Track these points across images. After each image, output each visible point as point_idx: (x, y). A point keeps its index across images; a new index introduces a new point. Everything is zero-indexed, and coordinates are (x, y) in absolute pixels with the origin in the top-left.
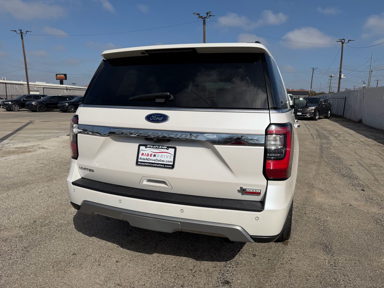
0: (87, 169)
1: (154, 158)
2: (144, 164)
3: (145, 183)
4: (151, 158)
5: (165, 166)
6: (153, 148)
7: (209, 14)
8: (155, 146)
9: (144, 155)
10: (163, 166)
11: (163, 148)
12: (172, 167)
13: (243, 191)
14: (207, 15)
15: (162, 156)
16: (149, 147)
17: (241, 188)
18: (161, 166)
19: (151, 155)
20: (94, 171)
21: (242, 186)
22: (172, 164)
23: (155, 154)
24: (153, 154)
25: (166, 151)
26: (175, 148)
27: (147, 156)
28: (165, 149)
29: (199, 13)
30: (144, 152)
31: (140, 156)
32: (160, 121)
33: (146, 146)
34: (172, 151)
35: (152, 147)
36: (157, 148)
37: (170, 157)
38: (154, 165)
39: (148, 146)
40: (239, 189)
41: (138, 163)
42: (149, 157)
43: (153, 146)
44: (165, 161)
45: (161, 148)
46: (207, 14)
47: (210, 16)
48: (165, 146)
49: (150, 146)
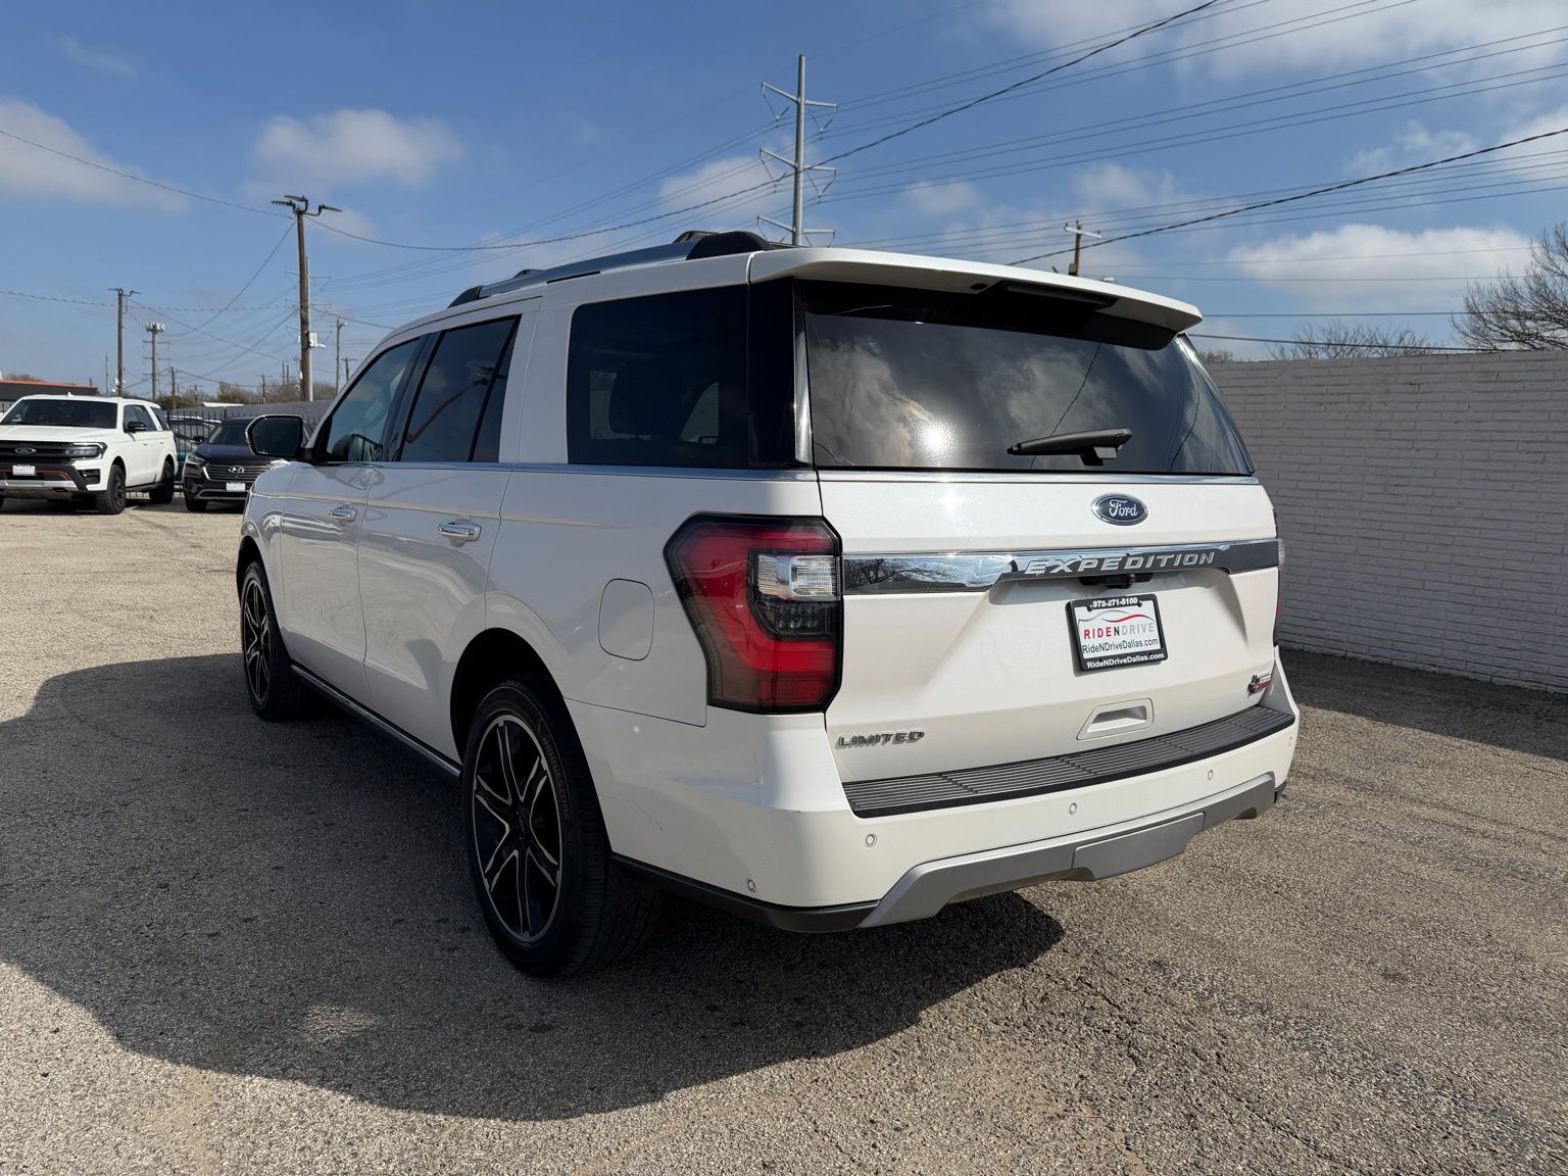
0: (887, 737)
1: (1117, 640)
2: (1101, 664)
3: (1091, 727)
4: (1109, 640)
5: (1150, 658)
6: (1107, 607)
8: (1111, 599)
9: (1091, 635)
10: (1146, 658)
11: (1130, 605)
13: (1254, 684)
15: (1132, 628)
16: (1097, 608)
17: (1253, 678)
18: (1142, 658)
19: (1107, 632)
20: (921, 735)
21: (1254, 674)
22: (1158, 647)
23: (1116, 625)
24: (1112, 625)
25: (1134, 610)
26: (1154, 599)
27: (1099, 636)
28: (1134, 604)
30: (1089, 626)
31: (1083, 642)
32: (1134, 517)
33: (1088, 604)
34: (1148, 605)
35: (1104, 604)
36: (1116, 606)
37: (1150, 627)
38: (1125, 661)
39: (1095, 604)
40: (1249, 680)
41: (1081, 666)
42: (1105, 639)
43: (1107, 600)
44: (1143, 643)
45: (1126, 605)
48: (1133, 597)
49: (1100, 602)
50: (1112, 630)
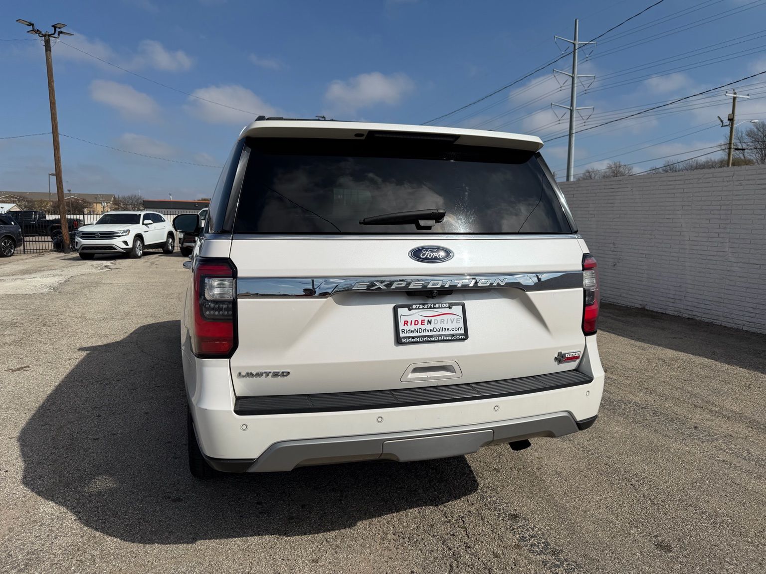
0: (267, 374)
1: (429, 327)
2: (413, 340)
3: (411, 376)
4: (423, 327)
5: (453, 339)
6: (423, 308)
7: (60, 28)
8: (427, 304)
9: (409, 324)
10: (450, 338)
11: (442, 308)
12: (466, 336)
13: (561, 358)
14: (55, 30)
15: (442, 321)
16: (416, 309)
17: (560, 354)
18: (447, 338)
19: (422, 322)
20: (288, 373)
21: (560, 351)
22: (463, 332)
23: (430, 319)
24: (427, 319)
25: (448, 311)
26: (463, 305)
27: (415, 325)
28: (445, 308)
30: (409, 319)
31: (401, 326)
32: (440, 259)
33: (410, 308)
34: (458, 310)
35: (421, 307)
36: (431, 308)
37: (457, 320)
38: (433, 339)
39: (414, 307)
40: (556, 355)
41: (399, 341)
42: (419, 326)
43: (424, 305)
44: (450, 329)
45: (439, 308)
46: (53, 28)
47: (61, 32)
48: (445, 303)
49: (418, 306)
50: (426, 322)
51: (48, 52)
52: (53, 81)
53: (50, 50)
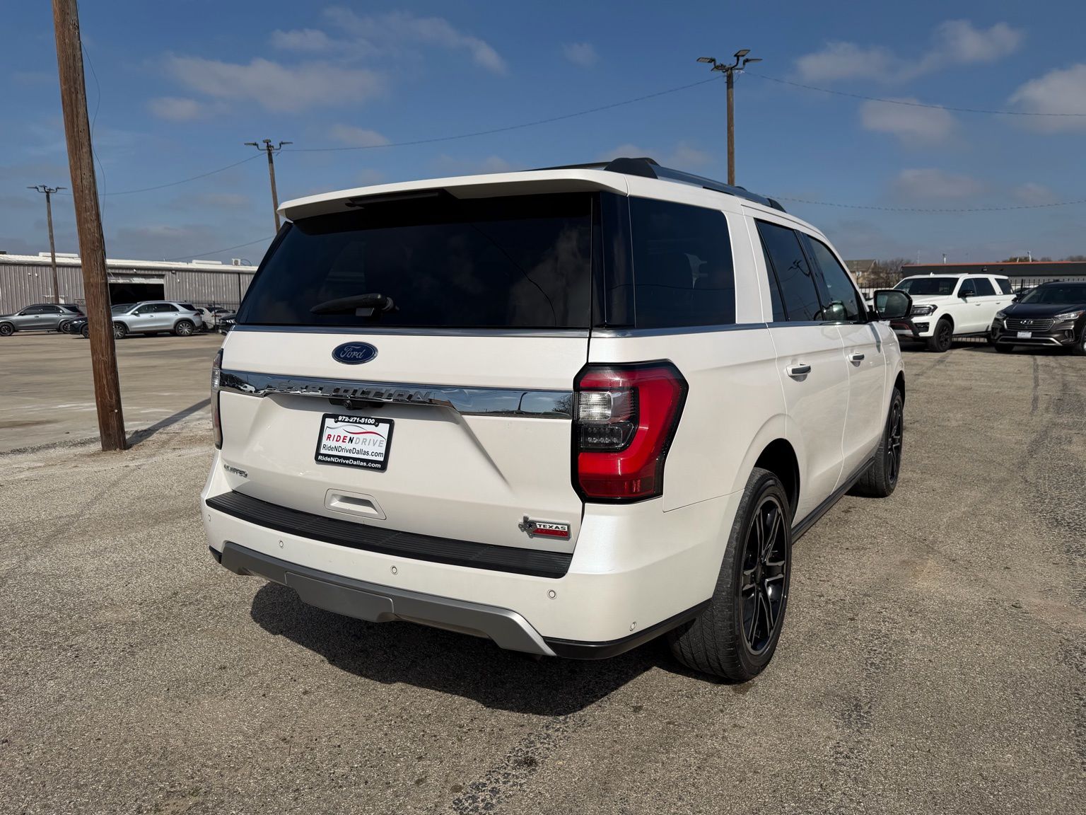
0: (237, 470)
1: (349, 446)
2: (329, 459)
3: (336, 503)
4: (343, 445)
5: (368, 465)
6: (348, 422)
7: (743, 56)
8: (353, 417)
9: (332, 439)
10: (365, 464)
11: (367, 424)
12: (383, 466)
13: (529, 526)
14: (738, 60)
15: (364, 441)
16: (341, 421)
17: (526, 519)
18: (362, 464)
19: (344, 439)
20: (246, 475)
21: (526, 515)
22: (381, 459)
23: (352, 436)
24: (349, 435)
25: (372, 428)
26: (391, 423)
27: (337, 441)
28: (371, 424)
29: (713, 57)
30: (332, 433)
31: (324, 441)
32: (358, 359)
33: (335, 417)
34: (384, 428)
35: (347, 419)
36: (356, 422)
37: (380, 443)
38: (347, 462)
39: (340, 418)
40: (521, 521)
41: (320, 458)
42: (340, 443)
43: (350, 417)
44: (370, 453)
45: (364, 423)
46: (736, 58)
47: (747, 61)
48: (372, 419)
49: (344, 417)
50: (348, 439)
51: (730, 90)
52: (732, 126)
53: (732, 87)
